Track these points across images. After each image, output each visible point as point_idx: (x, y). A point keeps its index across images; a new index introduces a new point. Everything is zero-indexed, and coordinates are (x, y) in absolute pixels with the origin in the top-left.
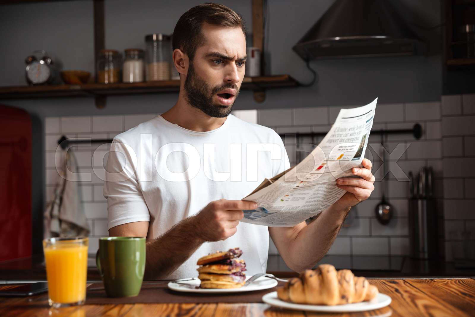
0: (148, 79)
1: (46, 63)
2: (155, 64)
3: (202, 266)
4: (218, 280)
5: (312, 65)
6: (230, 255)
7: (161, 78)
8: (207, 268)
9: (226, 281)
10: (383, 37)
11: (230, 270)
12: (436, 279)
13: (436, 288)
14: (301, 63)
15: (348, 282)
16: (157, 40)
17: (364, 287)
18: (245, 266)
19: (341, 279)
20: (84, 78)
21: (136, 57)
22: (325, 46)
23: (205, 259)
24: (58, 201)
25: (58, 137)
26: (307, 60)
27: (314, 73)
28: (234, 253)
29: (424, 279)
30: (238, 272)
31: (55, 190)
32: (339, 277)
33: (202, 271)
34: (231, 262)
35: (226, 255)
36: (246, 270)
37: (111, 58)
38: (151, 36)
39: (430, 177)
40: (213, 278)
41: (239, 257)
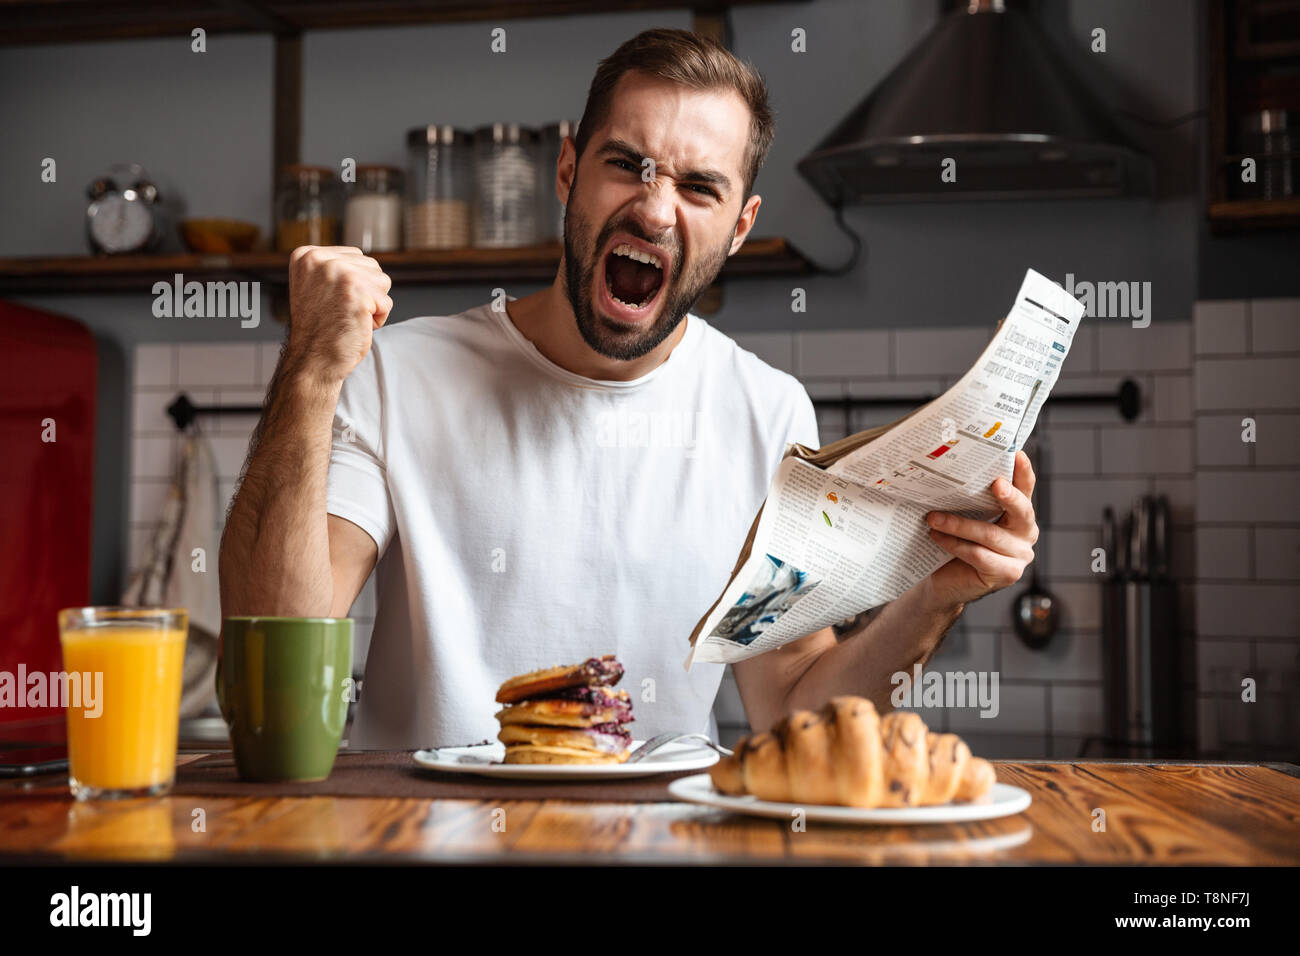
0: (411, 244)
1: (141, 197)
2: (431, 207)
3: (510, 706)
4: (551, 744)
5: (851, 218)
6: (587, 674)
7: (447, 242)
8: (522, 709)
9: (574, 748)
10: (1040, 138)
11: (586, 717)
12: (1163, 766)
13: (1162, 783)
14: (823, 213)
15: (908, 745)
16: (440, 143)
17: (954, 760)
18: (630, 709)
19: (890, 736)
20: (241, 241)
21: (383, 187)
22: (884, 161)
23: (517, 684)
24: (160, 567)
25: (168, 398)
26: (837, 204)
27: (856, 239)
28: (601, 671)
29: (1132, 764)
30: (609, 724)
31: (154, 540)
32: (886, 731)
33: (508, 718)
34: (590, 693)
35: (577, 674)
36: (632, 720)
37: (314, 189)
38: (423, 133)
39: (1161, 524)
40: (537, 739)
41: (614, 682)
